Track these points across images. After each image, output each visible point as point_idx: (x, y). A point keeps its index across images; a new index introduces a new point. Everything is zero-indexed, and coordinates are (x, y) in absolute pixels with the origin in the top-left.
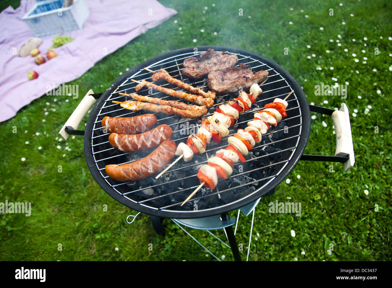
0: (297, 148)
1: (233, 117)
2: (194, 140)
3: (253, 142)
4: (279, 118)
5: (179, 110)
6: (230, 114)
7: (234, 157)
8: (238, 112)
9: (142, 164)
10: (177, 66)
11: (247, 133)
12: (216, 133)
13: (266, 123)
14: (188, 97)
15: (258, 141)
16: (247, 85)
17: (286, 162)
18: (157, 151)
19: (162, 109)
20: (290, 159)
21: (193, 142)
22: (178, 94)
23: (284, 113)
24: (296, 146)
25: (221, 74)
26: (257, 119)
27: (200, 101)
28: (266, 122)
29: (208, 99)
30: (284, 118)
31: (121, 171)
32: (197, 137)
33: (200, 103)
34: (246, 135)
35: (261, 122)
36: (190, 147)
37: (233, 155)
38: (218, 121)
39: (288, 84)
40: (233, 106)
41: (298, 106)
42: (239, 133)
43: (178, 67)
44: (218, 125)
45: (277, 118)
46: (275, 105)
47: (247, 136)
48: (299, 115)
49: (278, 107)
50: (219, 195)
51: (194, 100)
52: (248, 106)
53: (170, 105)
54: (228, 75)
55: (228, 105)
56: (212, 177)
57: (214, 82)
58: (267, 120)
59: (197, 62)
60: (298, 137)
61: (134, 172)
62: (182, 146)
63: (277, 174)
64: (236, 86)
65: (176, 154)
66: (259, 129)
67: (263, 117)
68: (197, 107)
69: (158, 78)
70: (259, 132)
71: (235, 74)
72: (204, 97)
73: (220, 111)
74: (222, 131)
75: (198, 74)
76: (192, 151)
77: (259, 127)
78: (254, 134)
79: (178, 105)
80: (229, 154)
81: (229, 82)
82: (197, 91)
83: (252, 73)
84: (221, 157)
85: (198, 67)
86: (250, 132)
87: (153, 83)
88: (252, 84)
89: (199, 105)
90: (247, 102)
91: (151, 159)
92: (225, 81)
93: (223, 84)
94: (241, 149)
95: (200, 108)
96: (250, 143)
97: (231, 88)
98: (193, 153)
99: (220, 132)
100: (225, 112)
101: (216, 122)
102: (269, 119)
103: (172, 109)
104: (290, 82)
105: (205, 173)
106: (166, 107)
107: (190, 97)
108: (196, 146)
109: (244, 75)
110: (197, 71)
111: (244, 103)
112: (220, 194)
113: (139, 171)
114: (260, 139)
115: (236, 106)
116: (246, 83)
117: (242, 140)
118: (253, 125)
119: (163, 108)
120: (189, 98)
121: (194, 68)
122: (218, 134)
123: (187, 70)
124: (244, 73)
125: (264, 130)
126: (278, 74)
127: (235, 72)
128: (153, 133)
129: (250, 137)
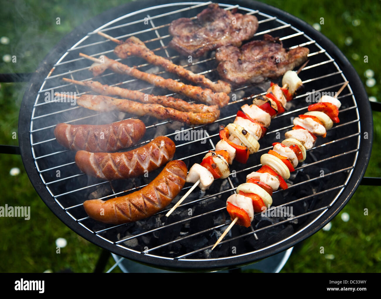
0: (355, 169)
1: (263, 124)
2: (216, 160)
3: (296, 161)
4: (329, 126)
5: (178, 113)
6: (260, 120)
7: (274, 182)
8: (270, 116)
9: (144, 197)
10: (154, 31)
11: (288, 149)
12: (244, 149)
13: (311, 134)
14: (188, 90)
15: (302, 158)
16: (279, 72)
17: (341, 188)
18: (162, 176)
19: (150, 110)
20: (346, 184)
21: (214, 163)
22: (170, 85)
23: (336, 119)
24: (354, 165)
25: (236, 52)
26: (299, 127)
27: (208, 97)
28: (312, 132)
29: (221, 94)
30: (335, 124)
31: (114, 208)
32: (219, 155)
33: (209, 100)
34: (287, 152)
35: (305, 133)
36: (209, 170)
37: (272, 179)
38: (247, 132)
39: (338, 68)
40: (262, 108)
41: (354, 105)
42: (276, 149)
43: (156, 32)
44: (247, 137)
45: (326, 126)
46: (323, 106)
47: (288, 154)
48: (357, 118)
49: (327, 109)
50: (255, 235)
51: (198, 95)
52: (282, 106)
53: (162, 104)
54: (247, 54)
55: (254, 106)
56: (248, 210)
57: (228, 66)
58: (313, 128)
59: (191, 26)
60: (356, 152)
61: (133, 208)
62: (197, 169)
63: (331, 205)
64: (262, 74)
65: (189, 179)
66: (303, 143)
67: (307, 125)
68: (206, 108)
69: (129, 54)
70: (303, 147)
71: (257, 52)
72: (214, 91)
73: (243, 115)
74: (252, 146)
75: (198, 50)
76: (212, 176)
77: (303, 140)
78: (296, 149)
79: (175, 103)
80: (268, 178)
81: (251, 66)
82: (201, 79)
83: (283, 50)
84: (257, 183)
85: (195, 37)
86: (292, 147)
87: (119, 61)
88: (287, 71)
89: (209, 105)
90: (281, 101)
91: (157, 189)
92: (245, 65)
93: (242, 71)
94: (281, 170)
95: (211, 109)
96: (292, 162)
97: (255, 76)
98: (213, 179)
99: (248, 147)
100: (252, 116)
101: (243, 133)
102: (316, 127)
103: (167, 111)
104: (342, 65)
105: (237, 205)
106: (157, 106)
107: (192, 90)
108: (218, 169)
109: (270, 54)
110: (195, 43)
111: (278, 103)
112: (257, 233)
113: (141, 206)
114: (305, 156)
115: (267, 108)
116: (276, 69)
117: (282, 158)
118: (293, 136)
119: (151, 108)
120: (190, 92)
121: (188, 38)
122: (246, 150)
123: (176, 41)
124: (272, 51)
125: (310, 144)
126: (323, 51)
127: (257, 48)
128: (150, 150)
129: (292, 154)
